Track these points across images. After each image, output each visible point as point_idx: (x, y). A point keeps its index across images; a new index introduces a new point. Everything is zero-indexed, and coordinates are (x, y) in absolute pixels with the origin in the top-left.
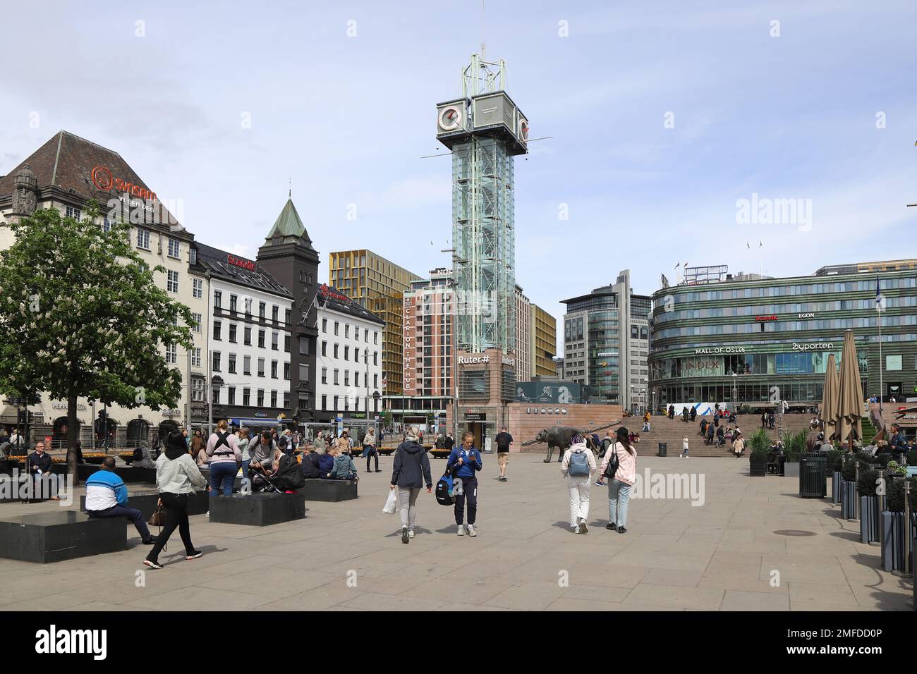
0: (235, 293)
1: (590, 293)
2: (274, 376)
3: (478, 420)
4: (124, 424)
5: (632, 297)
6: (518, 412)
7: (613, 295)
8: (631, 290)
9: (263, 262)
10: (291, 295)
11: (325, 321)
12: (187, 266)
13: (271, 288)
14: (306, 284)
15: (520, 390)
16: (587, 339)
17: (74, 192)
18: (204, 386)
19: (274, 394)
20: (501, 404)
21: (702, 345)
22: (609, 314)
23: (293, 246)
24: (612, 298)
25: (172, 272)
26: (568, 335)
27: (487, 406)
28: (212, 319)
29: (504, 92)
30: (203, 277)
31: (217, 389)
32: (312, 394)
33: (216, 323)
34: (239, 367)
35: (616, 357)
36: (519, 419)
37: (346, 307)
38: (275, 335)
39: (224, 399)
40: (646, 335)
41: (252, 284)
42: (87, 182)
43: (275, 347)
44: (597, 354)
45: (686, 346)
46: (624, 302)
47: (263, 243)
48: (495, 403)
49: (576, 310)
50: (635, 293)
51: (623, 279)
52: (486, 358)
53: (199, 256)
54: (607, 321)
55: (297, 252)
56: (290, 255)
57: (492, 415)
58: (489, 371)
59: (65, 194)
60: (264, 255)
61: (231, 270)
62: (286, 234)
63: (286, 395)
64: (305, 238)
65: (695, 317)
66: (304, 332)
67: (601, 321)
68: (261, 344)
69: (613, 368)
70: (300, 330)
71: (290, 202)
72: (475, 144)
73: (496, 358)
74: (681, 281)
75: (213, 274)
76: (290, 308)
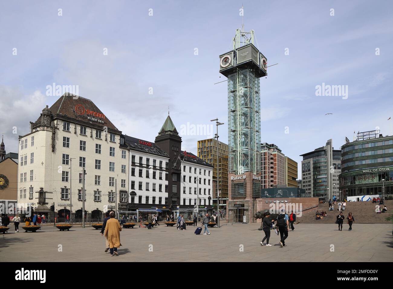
0: (141, 156)
1: (314, 151)
2: (160, 190)
3: (240, 207)
4: (90, 212)
5: (334, 151)
6: (261, 203)
7: (325, 151)
8: (333, 148)
9: (157, 143)
10: (168, 156)
11: (185, 167)
12: (119, 145)
13: (160, 153)
14: (176, 151)
15: (266, 192)
16: (312, 171)
17: (67, 115)
18: (127, 196)
19: (160, 198)
20: (252, 199)
21: (366, 168)
22: (322, 159)
23: (169, 135)
24: (324, 152)
25: (112, 148)
26: (303, 169)
27: (245, 200)
28: (131, 167)
29: (251, 44)
30: (126, 149)
31: (133, 197)
32: (179, 198)
33: (132, 169)
34: (144, 187)
35: (326, 178)
36: (262, 206)
37: (195, 160)
38: (161, 173)
39: (136, 201)
40: (340, 167)
41: (150, 152)
42: (74, 111)
43: (161, 178)
44: (317, 177)
45: (358, 169)
46: (330, 154)
47: (157, 135)
48: (249, 199)
49: (307, 158)
50: (335, 149)
51: (329, 143)
52: (244, 177)
53: (125, 141)
54: (322, 162)
55: (171, 138)
56: (168, 139)
57: (247, 205)
58: (246, 183)
59: (62, 117)
60: (158, 140)
61: (141, 146)
62: (167, 130)
63: (166, 199)
64: (175, 131)
65: (363, 156)
66: (175, 172)
67: (319, 163)
68: (154, 177)
69: (324, 183)
70: (172, 171)
71: (169, 116)
72: (239, 73)
73: (249, 176)
74: (356, 139)
75: (131, 148)
76: (168, 161)
